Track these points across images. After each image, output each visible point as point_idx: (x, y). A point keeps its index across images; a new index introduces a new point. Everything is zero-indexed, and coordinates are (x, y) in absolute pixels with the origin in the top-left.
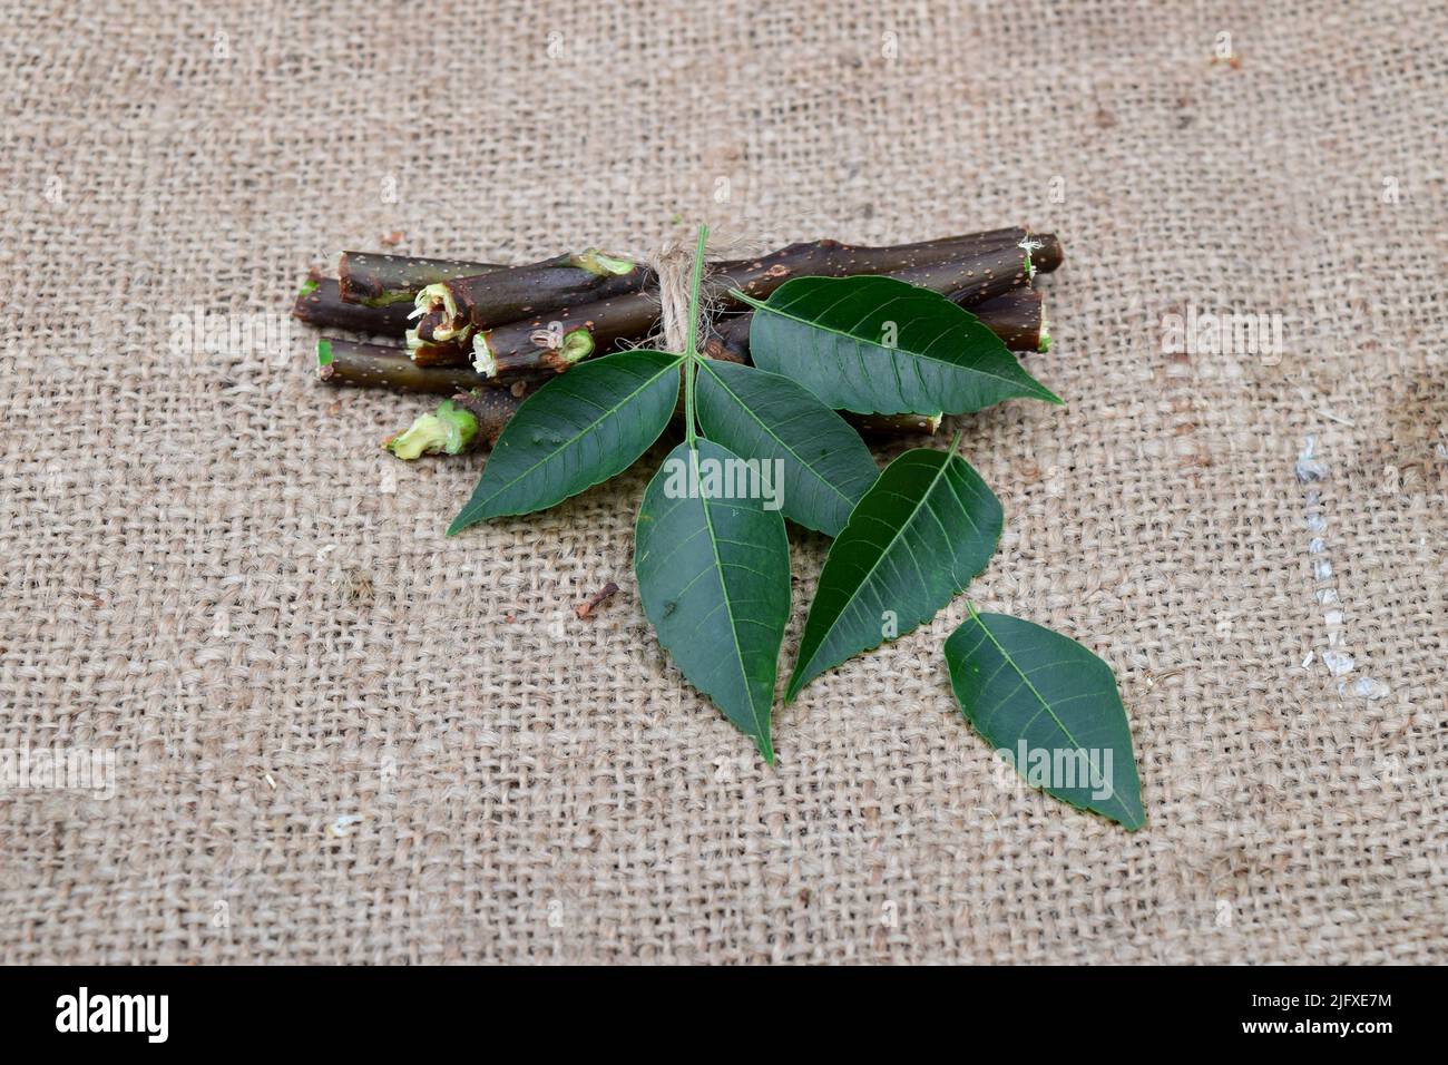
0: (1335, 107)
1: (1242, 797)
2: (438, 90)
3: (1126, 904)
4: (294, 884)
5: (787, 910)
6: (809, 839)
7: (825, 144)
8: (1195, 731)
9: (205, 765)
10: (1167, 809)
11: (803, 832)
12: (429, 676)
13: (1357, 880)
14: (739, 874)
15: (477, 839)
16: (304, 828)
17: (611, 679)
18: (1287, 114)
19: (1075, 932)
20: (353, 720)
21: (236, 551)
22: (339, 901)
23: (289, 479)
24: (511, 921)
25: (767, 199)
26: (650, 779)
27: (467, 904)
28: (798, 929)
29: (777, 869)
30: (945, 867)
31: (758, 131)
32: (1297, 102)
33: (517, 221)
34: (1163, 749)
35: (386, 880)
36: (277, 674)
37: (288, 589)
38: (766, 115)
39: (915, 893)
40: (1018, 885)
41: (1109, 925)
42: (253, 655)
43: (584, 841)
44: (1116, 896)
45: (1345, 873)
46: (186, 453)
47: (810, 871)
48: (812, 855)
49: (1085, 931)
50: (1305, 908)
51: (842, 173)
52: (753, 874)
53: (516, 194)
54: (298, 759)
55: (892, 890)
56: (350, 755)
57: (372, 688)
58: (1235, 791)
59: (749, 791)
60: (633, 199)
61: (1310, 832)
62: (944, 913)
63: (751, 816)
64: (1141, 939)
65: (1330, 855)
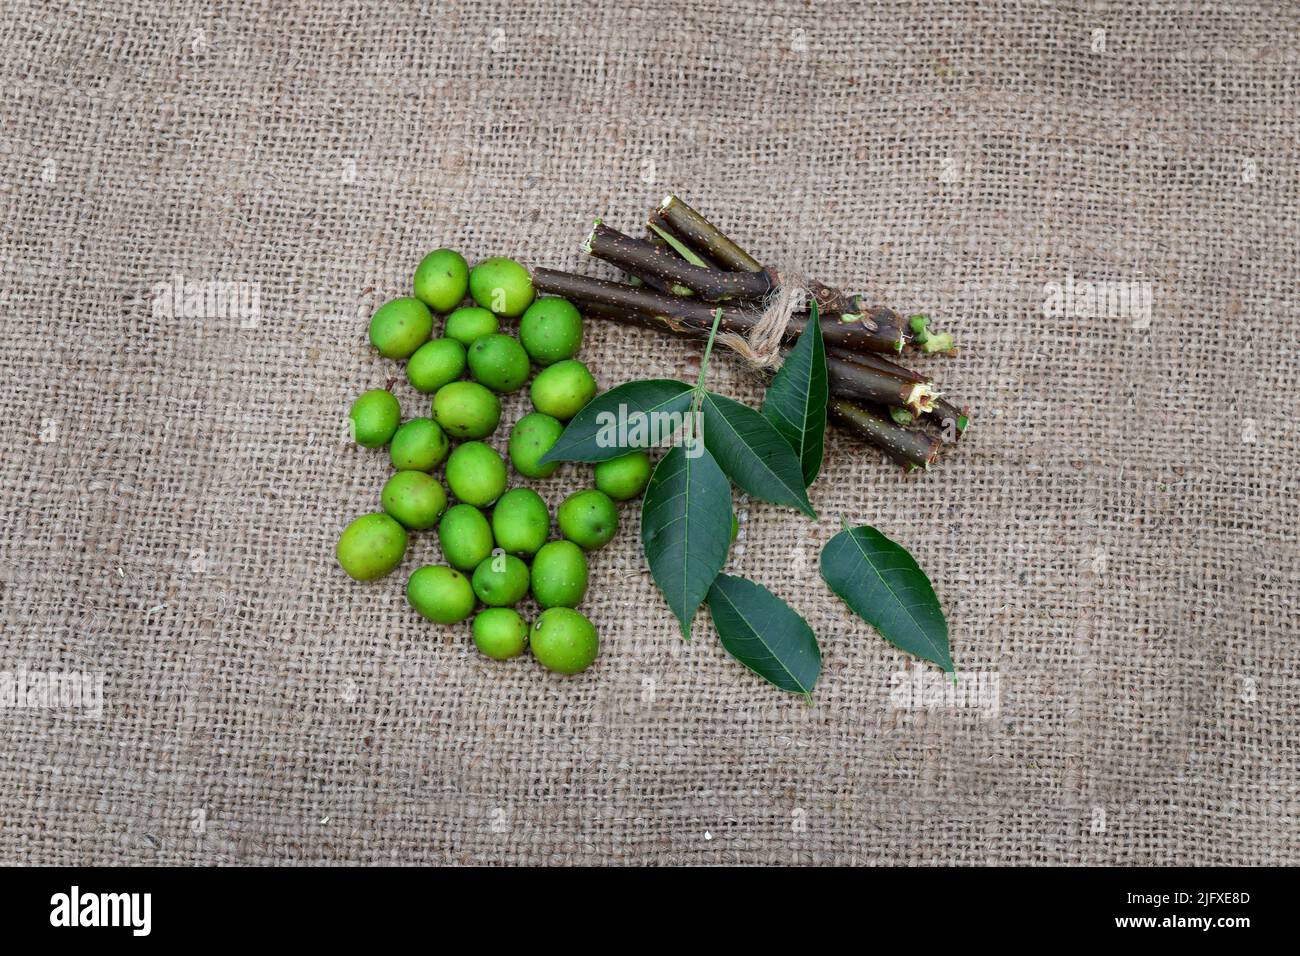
0: (843, 177)
1: (655, 659)
2: (286, 86)
3: (574, 718)
4: (126, 641)
5: (390, 694)
6: (410, 653)
7: (520, 160)
8: (640, 614)
9: (87, 557)
10: (613, 660)
11: (408, 648)
12: (219, 516)
13: (705, 721)
14: (367, 668)
15: (229, 628)
16: (135, 606)
17: (322, 533)
18: (812, 178)
19: (541, 731)
20: (173, 539)
21: (120, 416)
22: (148, 655)
23: (156, 369)
24: (239, 682)
25: (476, 198)
26: (331, 601)
27: (216, 668)
28: (392, 707)
29: (389, 669)
30: (480, 682)
31: (480, 144)
32: (820, 170)
33: (321, 197)
34: (619, 622)
35: (174, 647)
36: (134, 502)
37: (146, 446)
38: (487, 132)
39: (461, 695)
40: (518, 698)
41: (561, 730)
42: (122, 489)
43: (287, 636)
44: (569, 712)
45: (700, 715)
46: (98, 345)
47: (406, 672)
48: (410, 662)
49: (547, 731)
50: (670, 734)
51: (526, 184)
52: (376, 668)
53: (323, 175)
54: (139, 559)
55: (449, 690)
56: (168, 562)
57: (186, 521)
58: (652, 655)
59: (384, 618)
60: (394, 187)
61: (687, 686)
62: (473, 709)
63: (382, 632)
64: (576, 741)
65: (695, 704)
